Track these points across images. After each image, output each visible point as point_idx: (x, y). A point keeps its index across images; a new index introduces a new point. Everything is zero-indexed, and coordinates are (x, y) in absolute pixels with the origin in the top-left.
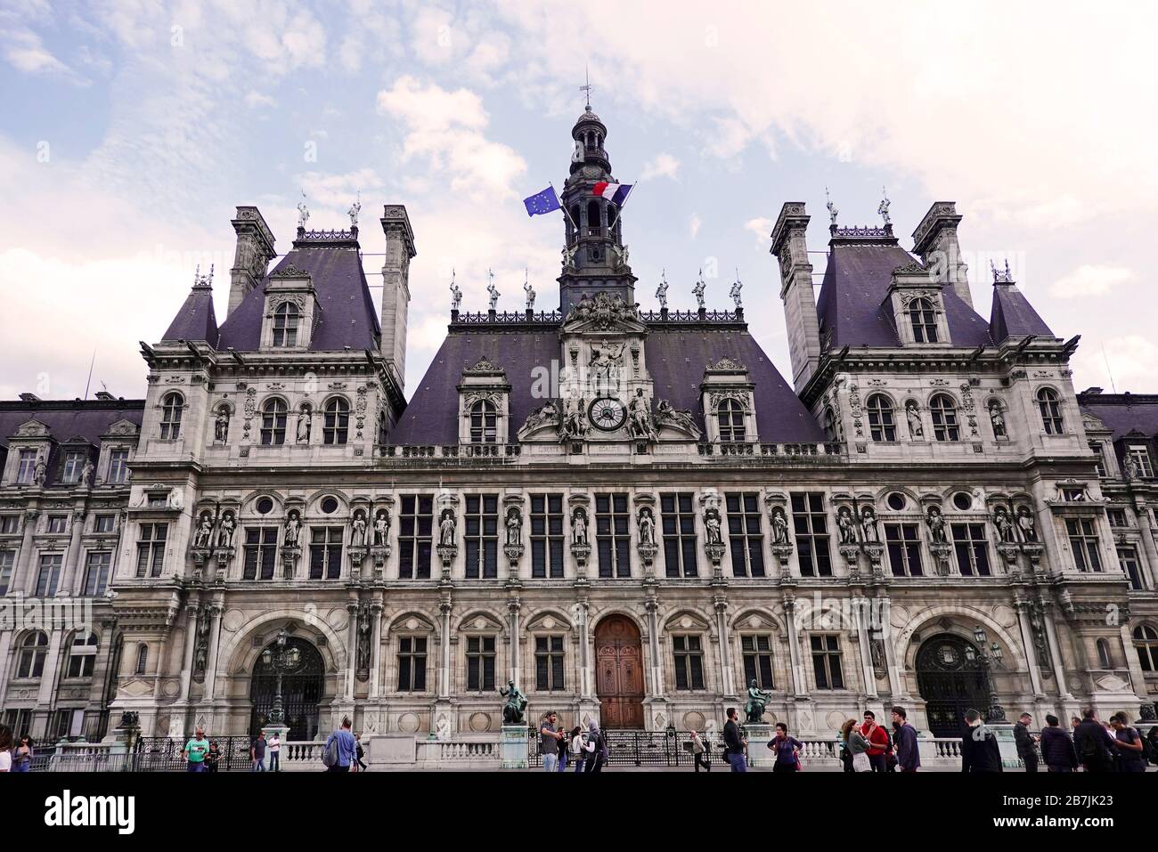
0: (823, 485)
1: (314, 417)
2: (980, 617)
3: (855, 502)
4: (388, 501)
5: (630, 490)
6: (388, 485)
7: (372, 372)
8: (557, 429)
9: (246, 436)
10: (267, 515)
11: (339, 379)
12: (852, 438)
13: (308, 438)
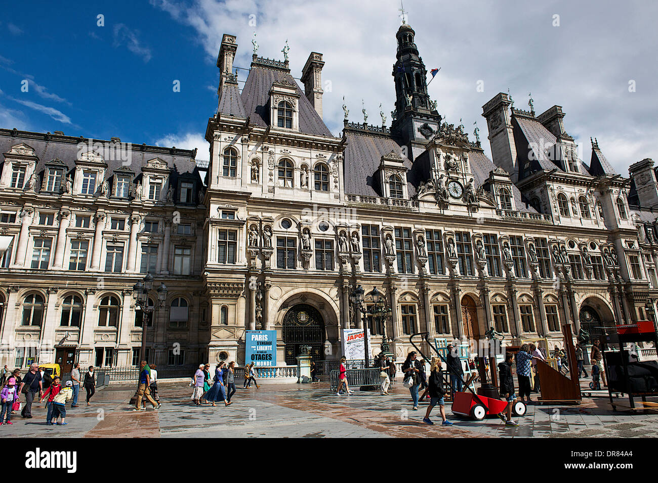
0: (545, 234)
1: (310, 174)
2: (602, 298)
3: (559, 244)
5: (470, 231)
8: (434, 194)
9: (271, 180)
12: (555, 214)
13: (307, 185)
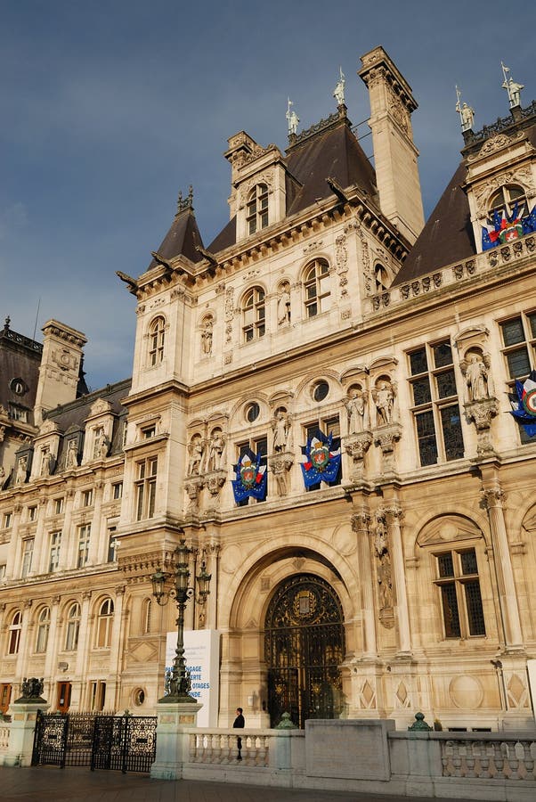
1: (293, 293)
4: (389, 362)
6: (385, 343)
7: (348, 213)
9: (229, 340)
10: (255, 423)
11: (314, 237)
13: (289, 319)
